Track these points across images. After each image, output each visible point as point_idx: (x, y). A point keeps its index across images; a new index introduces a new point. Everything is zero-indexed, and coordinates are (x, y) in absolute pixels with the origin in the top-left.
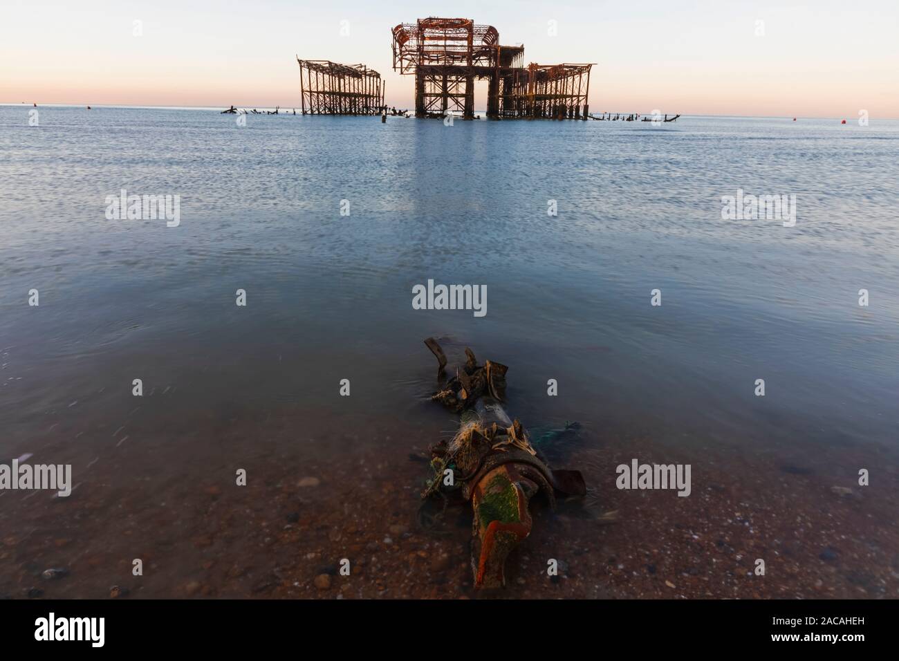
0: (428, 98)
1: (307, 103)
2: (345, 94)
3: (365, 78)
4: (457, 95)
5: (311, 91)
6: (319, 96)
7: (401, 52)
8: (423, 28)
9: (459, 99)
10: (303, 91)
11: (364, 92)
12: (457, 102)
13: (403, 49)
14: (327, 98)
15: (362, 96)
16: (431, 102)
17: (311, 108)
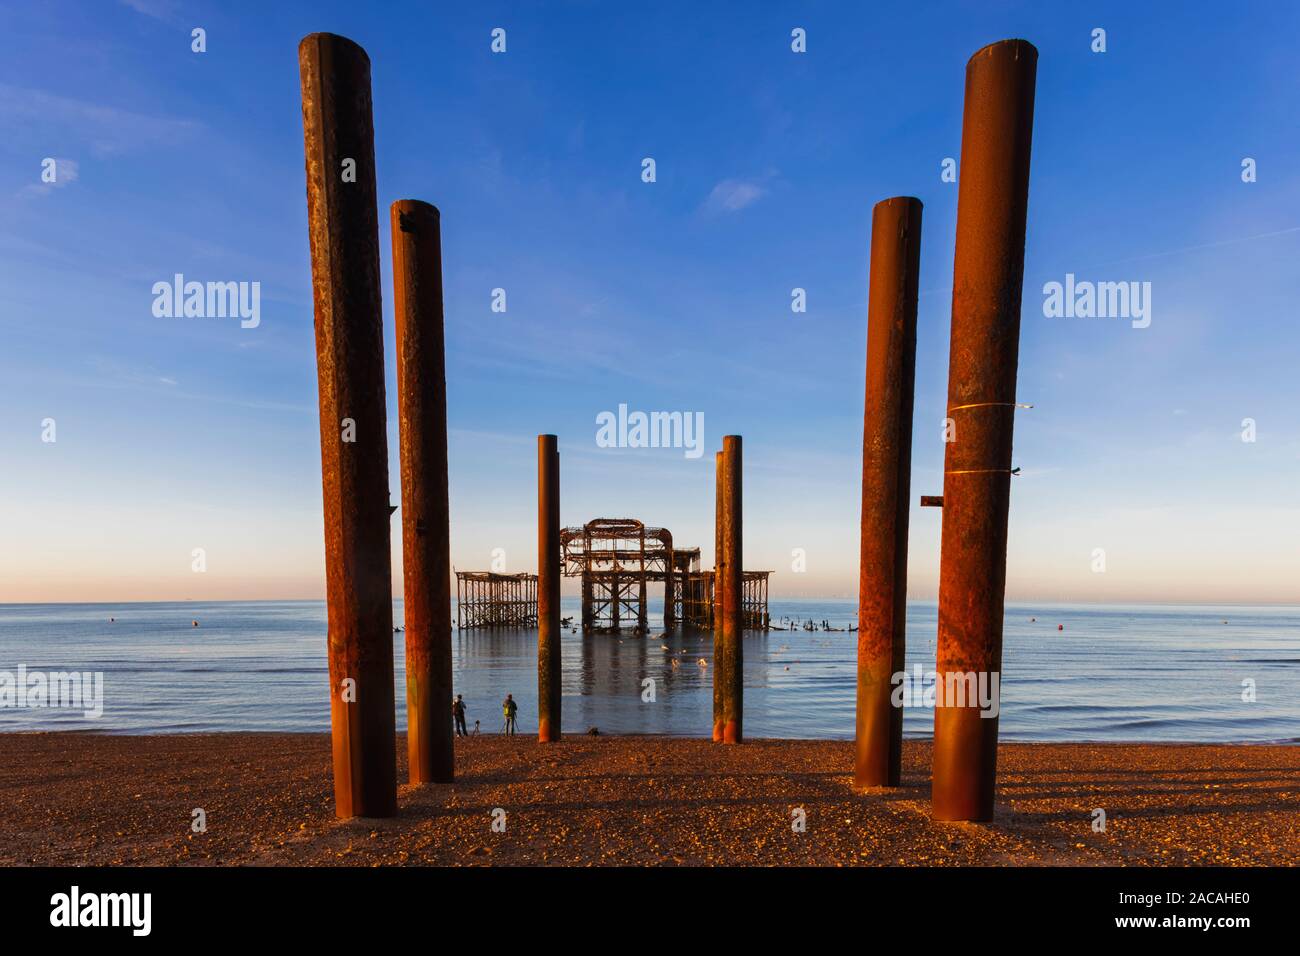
0: (596, 604)
1: (463, 617)
2: (503, 603)
3: (524, 583)
4: (629, 600)
5: (467, 604)
6: (476, 608)
7: (566, 556)
8: (590, 531)
9: (632, 605)
10: (459, 605)
11: (524, 599)
12: (630, 609)
13: (568, 552)
14: (482, 608)
15: (521, 603)
16: (600, 610)
17: (467, 622)
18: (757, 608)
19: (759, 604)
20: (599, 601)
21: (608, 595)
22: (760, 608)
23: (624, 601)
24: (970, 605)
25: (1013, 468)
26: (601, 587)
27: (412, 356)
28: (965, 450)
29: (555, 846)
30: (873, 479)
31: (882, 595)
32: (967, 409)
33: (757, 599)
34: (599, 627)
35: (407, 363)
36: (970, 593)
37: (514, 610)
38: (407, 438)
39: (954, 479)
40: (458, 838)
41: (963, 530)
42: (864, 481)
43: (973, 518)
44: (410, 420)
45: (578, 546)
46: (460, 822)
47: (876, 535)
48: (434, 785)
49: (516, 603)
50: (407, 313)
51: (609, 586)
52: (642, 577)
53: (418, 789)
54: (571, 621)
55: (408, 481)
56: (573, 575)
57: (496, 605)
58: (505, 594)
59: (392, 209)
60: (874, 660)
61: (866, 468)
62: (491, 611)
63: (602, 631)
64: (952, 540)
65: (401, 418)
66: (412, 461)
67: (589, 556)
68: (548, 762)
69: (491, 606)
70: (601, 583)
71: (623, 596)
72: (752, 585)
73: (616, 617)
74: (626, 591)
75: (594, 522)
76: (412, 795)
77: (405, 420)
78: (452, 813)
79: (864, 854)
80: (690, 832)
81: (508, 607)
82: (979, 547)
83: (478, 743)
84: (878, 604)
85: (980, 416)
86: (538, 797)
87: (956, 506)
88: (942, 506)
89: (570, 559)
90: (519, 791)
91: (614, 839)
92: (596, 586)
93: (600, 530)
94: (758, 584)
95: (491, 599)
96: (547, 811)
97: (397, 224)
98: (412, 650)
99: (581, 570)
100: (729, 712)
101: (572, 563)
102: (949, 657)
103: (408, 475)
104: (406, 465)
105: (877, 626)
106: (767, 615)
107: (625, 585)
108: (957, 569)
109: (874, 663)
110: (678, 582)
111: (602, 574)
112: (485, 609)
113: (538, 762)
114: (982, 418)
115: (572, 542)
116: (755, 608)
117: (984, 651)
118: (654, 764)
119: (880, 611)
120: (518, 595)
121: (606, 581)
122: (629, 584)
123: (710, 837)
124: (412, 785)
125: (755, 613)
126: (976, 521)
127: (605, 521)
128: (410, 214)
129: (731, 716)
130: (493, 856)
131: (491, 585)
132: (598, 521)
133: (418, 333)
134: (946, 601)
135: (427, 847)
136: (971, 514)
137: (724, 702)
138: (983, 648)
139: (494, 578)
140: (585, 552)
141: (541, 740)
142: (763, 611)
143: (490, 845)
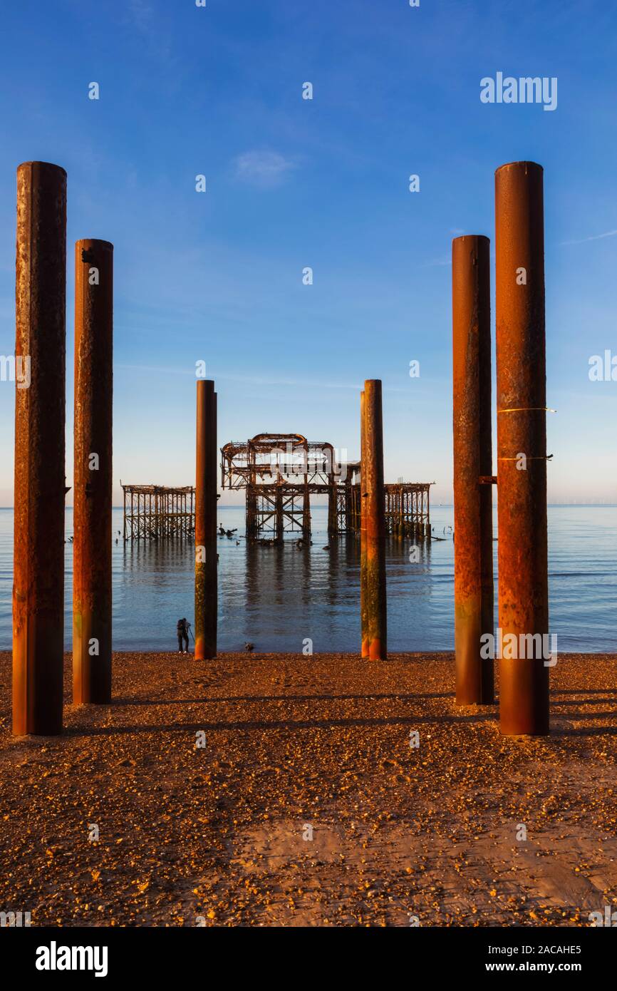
0: (261, 516)
1: (129, 529)
2: (168, 515)
3: (189, 495)
4: (293, 513)
5: (132, 516)
6: (142, 520)
7: (230, 469)
8: (256, 445)
9: (296, 517)
10: (125, 517)
11: (189, 511)
12: (294, 520)
13: (232, 466)
14: (147, 520)
15: (186, 515)
16: (263, 522)
17: (132, 534)
18: (420, 519)
19: (421, 515)
20: (263, 513)
21: (272, 508)
22: (422, 519)
23: (288, 513)
24: (519, 561)
25: (548, 455)
26: (265, 500)
27: (87, 355)
28: (509, 443)
29: (186, 759)
30: (461, 449)
31: (471, 543)
32: (509, 413)
33: (420, 510)
34: (263, 540)
35: (83, 360)
36: (518, 551)
37: (179, 522)
38: (80, 419)
39: (503, 464)
40: (111, 753)
41: (511, 503)
42: (455, 450)
43: (517, 494)
44: (83, 405)
45: (242, 459)
46: (113, 739)
47: (465, 494)
48: (94, 707)
49: (180, 515)
50: (84, 322)
51: (273, 498)
52: (305, 489)
53: (80, 710)
54: (235, 532)
55: (80, 453)
56: (238, 488)
57: (161, 517)
58: (170, 506)
59: (76, 244)
60: (467, 597)
61: (456, 439)
62: (157, 524)
63: (266, 544)
64: (504, 511)
65: (76, 402)
66: (84, 437)
67: (253, 469)
68: (196, 683)
69: (156, 519)
70: (266, 495)
71: (287, 508)
72: (414, 496)
73: (280, 529)
74: (289, 504)
75: (257, 437)
76: (74, 715)
77: (79, 404)
78: (109, 731)
79: (425, 763)
80: (296, 747)
81: (172, 518)
82: (523, 516)
83: (137, 661)
84: (468, 550)
85: (519, 417)
86: (180, 718)
87: (505, 485)
88: (496, 483)
89: (235, 473)
90: (165, 711)
91: (234, 753)
92: (260, 498)
93: (263, 444)
94: (420, 496)
95: (156, 511)
96: (184, 730)
97: (80, 257)
98: (78, 591)
99: (245, 483)
100: (374, 631)
101: (236, 476)
102: (505, 602)
103: (79, 448)
104: (78, 439)
105: (468, 569)
106: (429, 526)
107: (288, 498)
108: (508, 533)
109: (467, 600)
110: (341, 494)
111: (266, 487)
112: (150, 521)
113: (187, 683)
114: (520, 420)
115: (237, 456)
116: (417, 519)
117: (532, 597)
118: (289, 686)
119: (470, 556)
120: (183, 506)
121: (269, 494)
122: (294, 496)
123: (311, 751)
124: (74, 706)
125: (418, 524)
126: (519, 497)
127: (269, 436)
128: (90, 250)
129: (375, 634)
130: (136, 767)
131: (157, 498)
132: (263, 436)
133: (92, 338)
134: (501, 557)
135: (87, 759)
136: (516, 491)
137: (369, 621)
138: (530, 594)
139: (159, 491)
140: (250, 466)
141: (196, 658)
142: (425, 522)
143: (134, 759)
